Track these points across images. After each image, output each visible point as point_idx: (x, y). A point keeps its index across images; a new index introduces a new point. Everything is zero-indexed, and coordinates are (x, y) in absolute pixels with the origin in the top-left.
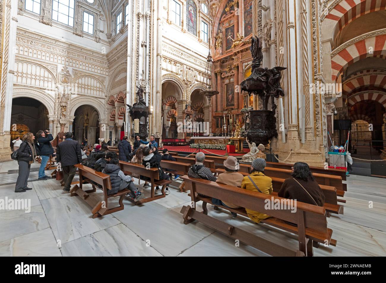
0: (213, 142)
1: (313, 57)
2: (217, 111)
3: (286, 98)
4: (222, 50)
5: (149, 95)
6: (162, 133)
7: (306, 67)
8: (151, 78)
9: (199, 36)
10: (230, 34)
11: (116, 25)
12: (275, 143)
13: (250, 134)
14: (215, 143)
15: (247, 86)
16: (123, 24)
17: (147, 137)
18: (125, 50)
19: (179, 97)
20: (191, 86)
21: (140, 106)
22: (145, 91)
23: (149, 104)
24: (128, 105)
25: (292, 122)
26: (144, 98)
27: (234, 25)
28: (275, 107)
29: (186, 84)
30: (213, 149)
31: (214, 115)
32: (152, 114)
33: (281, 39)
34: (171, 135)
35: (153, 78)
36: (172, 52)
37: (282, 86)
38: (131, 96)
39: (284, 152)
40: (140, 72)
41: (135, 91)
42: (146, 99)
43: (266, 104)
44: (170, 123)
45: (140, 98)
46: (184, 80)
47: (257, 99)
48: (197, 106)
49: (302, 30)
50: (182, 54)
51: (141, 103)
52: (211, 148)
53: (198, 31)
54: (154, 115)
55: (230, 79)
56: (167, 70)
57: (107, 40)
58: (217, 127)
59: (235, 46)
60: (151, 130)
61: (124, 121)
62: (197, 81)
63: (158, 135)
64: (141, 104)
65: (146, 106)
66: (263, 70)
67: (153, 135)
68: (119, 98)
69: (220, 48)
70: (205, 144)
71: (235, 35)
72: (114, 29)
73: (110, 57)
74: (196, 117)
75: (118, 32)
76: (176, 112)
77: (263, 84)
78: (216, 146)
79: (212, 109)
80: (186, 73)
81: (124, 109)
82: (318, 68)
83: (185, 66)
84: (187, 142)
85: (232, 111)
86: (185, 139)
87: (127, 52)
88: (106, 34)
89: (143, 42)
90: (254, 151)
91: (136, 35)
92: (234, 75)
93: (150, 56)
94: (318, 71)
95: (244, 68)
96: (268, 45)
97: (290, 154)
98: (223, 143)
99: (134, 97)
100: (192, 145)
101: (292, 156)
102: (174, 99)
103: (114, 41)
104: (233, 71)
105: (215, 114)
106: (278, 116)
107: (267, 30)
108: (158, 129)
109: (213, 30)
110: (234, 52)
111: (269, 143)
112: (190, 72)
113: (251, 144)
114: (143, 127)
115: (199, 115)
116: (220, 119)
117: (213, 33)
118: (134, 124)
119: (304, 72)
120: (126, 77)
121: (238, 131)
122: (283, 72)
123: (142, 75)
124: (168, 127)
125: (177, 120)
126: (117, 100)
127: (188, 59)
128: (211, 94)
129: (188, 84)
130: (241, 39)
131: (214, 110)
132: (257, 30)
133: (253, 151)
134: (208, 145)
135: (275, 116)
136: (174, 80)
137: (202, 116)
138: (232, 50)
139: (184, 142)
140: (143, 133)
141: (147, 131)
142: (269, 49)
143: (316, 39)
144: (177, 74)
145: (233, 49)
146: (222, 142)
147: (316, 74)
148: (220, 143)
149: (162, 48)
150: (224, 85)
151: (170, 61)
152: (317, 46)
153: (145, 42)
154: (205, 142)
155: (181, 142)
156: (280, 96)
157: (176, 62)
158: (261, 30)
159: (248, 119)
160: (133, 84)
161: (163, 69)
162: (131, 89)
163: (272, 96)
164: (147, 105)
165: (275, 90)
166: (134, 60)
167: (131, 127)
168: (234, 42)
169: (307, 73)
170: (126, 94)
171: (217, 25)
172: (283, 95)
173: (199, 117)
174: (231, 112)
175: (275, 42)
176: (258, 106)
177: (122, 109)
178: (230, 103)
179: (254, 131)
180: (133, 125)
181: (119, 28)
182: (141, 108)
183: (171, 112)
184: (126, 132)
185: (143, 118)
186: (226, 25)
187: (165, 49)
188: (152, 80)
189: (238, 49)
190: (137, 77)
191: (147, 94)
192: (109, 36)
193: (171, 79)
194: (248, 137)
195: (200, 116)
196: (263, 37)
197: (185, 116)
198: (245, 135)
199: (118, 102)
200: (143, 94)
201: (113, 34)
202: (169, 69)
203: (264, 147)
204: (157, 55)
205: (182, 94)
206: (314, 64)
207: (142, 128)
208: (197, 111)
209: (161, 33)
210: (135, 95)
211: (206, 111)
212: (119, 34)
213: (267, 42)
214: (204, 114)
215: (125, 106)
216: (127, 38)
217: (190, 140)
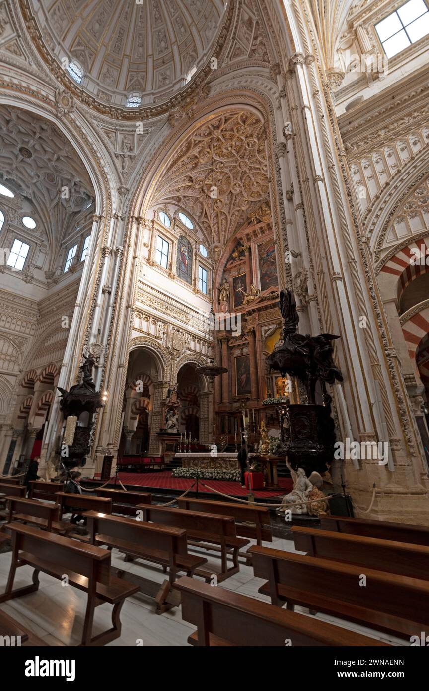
0: (218, 465)
1: (377, 323)
2: (221, 402)
3: (347, 384)
4: (229, 307)
5: (104, 371)
6: (118, 446)
7: (370, 337)
8: (112, 343)
9: (195, 286)
10: (240, 285)
11: (65, 261)
12: (339, 469)
13: (294, 451)
14: (222, 467)
15: (280, 361)
16: (76, 260)
17: (88, 453)
18: (73, 296)
19: (158, 376)
20: (178, 358)
21: (82, 391)
22: (96, 364)
23: (101, 386)
24: (60, 389)
25: (365, 429)
26: (93, 377)
27: (245, 275)
28: (329, 399)
29: (171, 354)
30: (217, 480)
31: (217, 409)
32: (104, 406)
33: (324, 294)
34: (135, 449)
35: (114, 343)
36: (151, 304)
37: (336, 363)
38: (70, 371)
39: (361, 490)
40: (94, 330)
41: (78, 362)
42: (97, 378)
43: (312, 393)
44: (136, 423)
45: (86, 376)
46: (168, 348)
47: (296, 384)
48: (186, 392)
49: (354, 284)
50: (167, 307)
51: (87, 385)
52: (214, 477)
53: (193, 278)
54: (108, 409)
55: (242, 349)
56: (141, 331)
57: (45, 281)
58: (223, 432)
59: (248, 302)
60: (97, 440)
61: (47, 420)
62: (190, 350)
63: (111, 451)
64: (85, 386)
65: (95, 391)
66: (302, 338)
67: (100, 448)
68: (46, 375)
69: (225, 303)
70: (202, 468)
71: (248, 288)
72: (60, 265)
73: (43, 305)
74: (184, 413)
75: (66, 270)
76: (149, 403)
77: (306, 360)
78: (225, 473)
79: (214, 398)
80: (171, 336)
81: (51, 396)
82: (387, 338)
83: (171, 327)
84: (166, 462)
85: (249, 403)
86: (162, 458)
87: (76, 300)
88: (45, 272)
89: (106, 286)
90: (304, 487)
91: (95, 276)
92: (248, 343)
93: (114, 307)
94: (388, 343)
95: (263, 334)
96: (304, 302)
97: (374, 493)
98: (237, 467)
99: (74, 373)
100: (177, 471)
101: (379, 499)
102: (148, 378)
103: (56, 282)
104: (247, 337)
105: (219, 407)
106: (337, 416)
107: (301, 282)
108: (112, 436)
109: (216, 279)
110: (247, 310)
111: (327, 469)
112: (179, 335)
113: (296, 470)
114: (83, 434)
115: (191, 409)
116: (227, 417)
117: (215, 283)
118: (65, 427)
119: (368, 344)
120: (66, 340)
121: (266, 442)
122: (334, 343)
123: (95, 337)
124: (131, 431)
125: (149, 418)
126: (41, 379)
127: (176, 316)
128: (214, 372)
129: (175, 353)
130: (257, 293)
131: (218, 400)
132: (285, 281)
133: (302, 488)
134: (210, 470)
135: (332, 415)
136: (152, 346)
137: (195, 411)
138: (244, 308)
139: (160, 465)
140: (80, 444)
141: (90, 441)
142: (306, 307)
143: (376, 298)
144: (157, 338)
145: (246, 306)
146: (236, 464)
147: (387, 348)
148: (232, 466)
149: (137, 297)
150: (232, 357)
151: (148, 316)
152: (378, 307)
153: (109, 287)
154: (202, 463)
155: (154, 464)
156: (336, 380)
157: (156, 320)
158: (291, 281)
159: (286, 419)
160: (78, 351)
161: (134, 328)
162: (72, 360)
163: (321, 380)
164: (97, 389)
165: (326, 371)
166: (87, 311)
167: (58, 431)
168: (247, 296)
169: (373, 345)
170: (60, 368)
171: (220, 272)
172: (341, 379)
173: (191, 412)
174: (246, 405)
175: (315, 298)
176: (298, 396)
177: (46, 395)
178: (243, 388)
179: (299, 445)
180: (63, 429)
181: (68, 265)
182: (85, 395)
183: (140, 402)
184: (47, 442)
185: (85, 414)
186: (234, 273)
187: (141, 299)
188: (114, 345)
189: (254, 306)
190: (87, 339)
191: (100, 370)
192: (50, 275)
193: (146, 346)
194: (289, 458)
195: (193, 411)
196: (296, 290)
197: (166, 410)
198: (284, 451)
199: (42, 382)
200: (94, 369)
201: (58, 273)
202: (145, 329)
203: (322, 479)
204: (128, 307)
205: (164, 371)
206: (381, 332)
207: (80, 434)
208: (186, 400)
209: (137, 277)
210: (78, 371)
211: (203, 402)
212: (67, 272)
213: (302, 297)
214: (199, 407)
215: (53, 390)
216: (80, 279)
217: (172, 460)
